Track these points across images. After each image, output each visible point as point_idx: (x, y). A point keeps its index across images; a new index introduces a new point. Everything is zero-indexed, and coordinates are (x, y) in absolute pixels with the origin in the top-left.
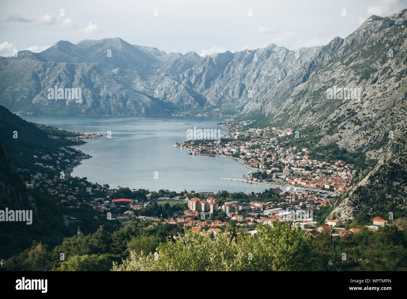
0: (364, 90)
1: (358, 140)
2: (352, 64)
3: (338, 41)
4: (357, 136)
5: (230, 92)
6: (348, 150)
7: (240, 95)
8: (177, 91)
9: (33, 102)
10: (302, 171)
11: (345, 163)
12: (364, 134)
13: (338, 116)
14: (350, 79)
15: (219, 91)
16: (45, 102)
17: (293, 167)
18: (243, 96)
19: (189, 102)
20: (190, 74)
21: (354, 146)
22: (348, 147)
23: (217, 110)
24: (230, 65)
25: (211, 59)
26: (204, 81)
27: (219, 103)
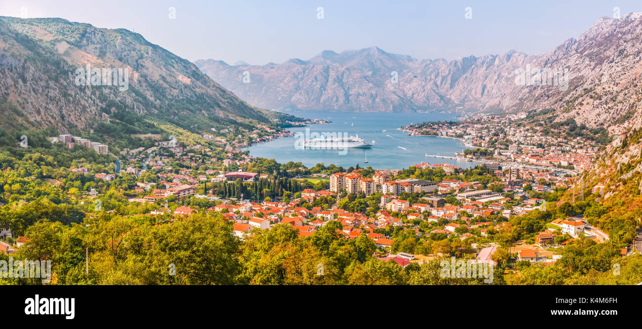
0: (601, 70)
1: (599, 115)
2: (586, 53)
3: (572, 41)
4: (597, 111)
5: (473, 92)
6: (587, 126)
7: (482, 94)
8: (424, 90)
9: (292, 100)
10: (533, 148)
11: (584, 139)
12: (605, 108)
13: (575, 96)
14: (585, 65)
15: (462, 91)
16: (302, 100)
17: (523, 144)
18: (485, 95)
19: (435, 101)
20: (437, 76)
21: (594, 121)
22: (587, 122)
23: (461, 108)
24: (474, 68)
25: (456, 62)
26: (449, 81)
27: (463, 102)
